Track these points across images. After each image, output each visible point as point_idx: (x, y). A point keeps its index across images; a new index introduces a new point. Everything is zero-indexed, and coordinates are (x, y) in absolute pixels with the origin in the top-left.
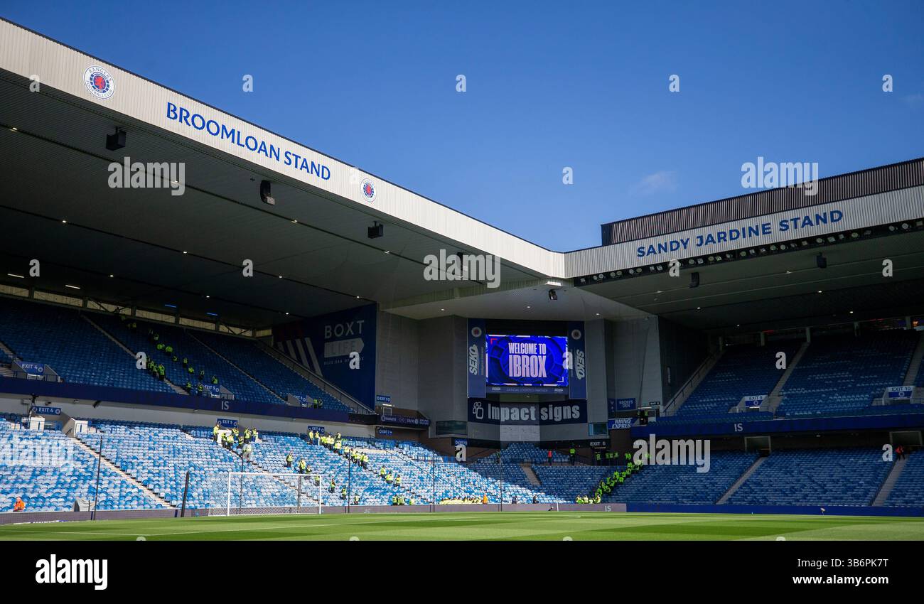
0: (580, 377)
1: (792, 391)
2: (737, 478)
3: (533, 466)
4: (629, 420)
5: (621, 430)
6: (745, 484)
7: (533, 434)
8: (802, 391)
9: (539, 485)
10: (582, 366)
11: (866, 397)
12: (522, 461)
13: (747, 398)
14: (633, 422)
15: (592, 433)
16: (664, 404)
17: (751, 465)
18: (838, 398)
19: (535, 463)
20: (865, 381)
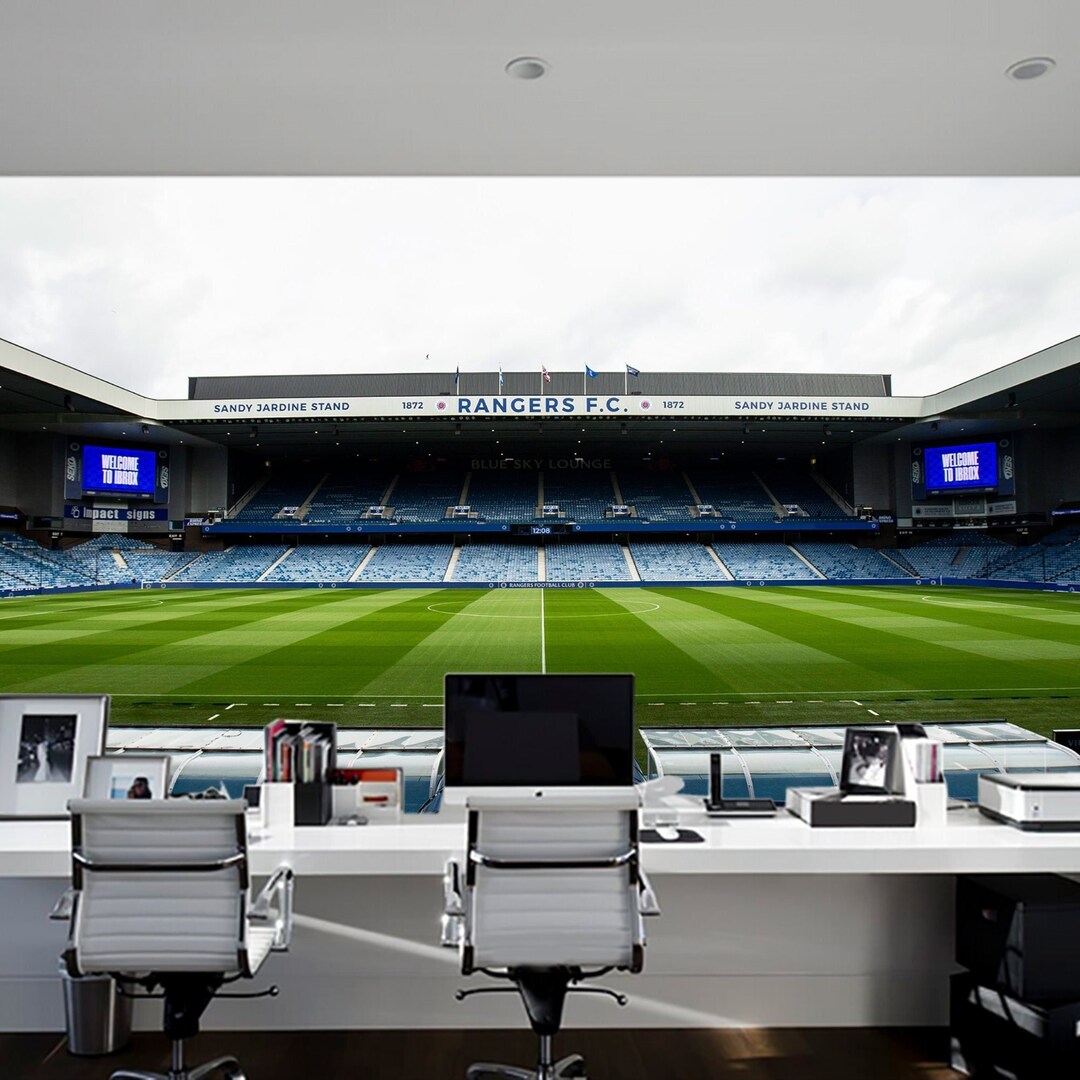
0: (163, 486)
1: (316, 505)
2: (273, 562)
3: (122, 552)
4: (201, 520)
5: (194, 526)
6: (278, 567)
7: (122, 527)
8: (322, 505)
9: (126, 567)
10: (166, 479)
11: (357, 512)
12: (111, 548)
13: (286, 509)
14: (204, 521)
15: (171, 528)
16: (228, 509)
17: (284, 553)
18: (343, 512)
19: (124, 550)
20: (359, 501)
